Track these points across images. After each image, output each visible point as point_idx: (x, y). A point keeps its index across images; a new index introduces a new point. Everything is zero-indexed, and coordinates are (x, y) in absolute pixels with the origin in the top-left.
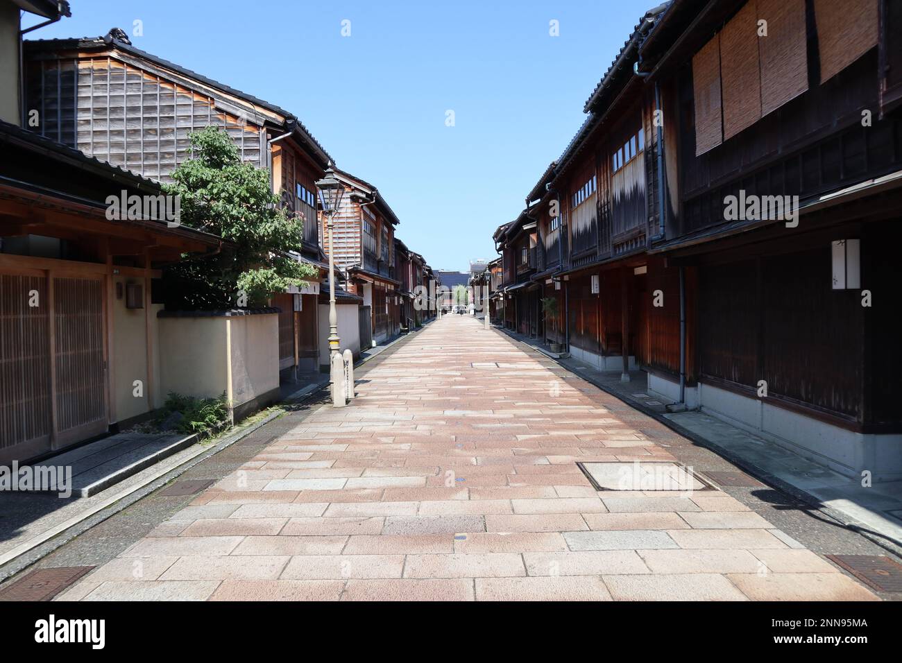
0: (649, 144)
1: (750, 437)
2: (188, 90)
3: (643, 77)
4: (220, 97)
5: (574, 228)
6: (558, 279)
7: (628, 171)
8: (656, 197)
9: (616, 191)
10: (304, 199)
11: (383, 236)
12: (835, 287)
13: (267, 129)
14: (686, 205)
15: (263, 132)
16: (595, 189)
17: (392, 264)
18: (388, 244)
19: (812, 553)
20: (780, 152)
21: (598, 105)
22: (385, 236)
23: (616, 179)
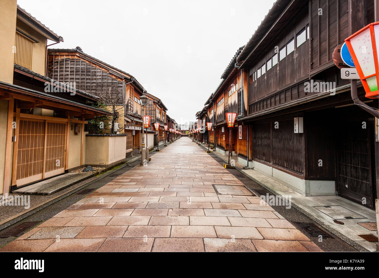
0: (239, 88)
1: (269, 179)
2: (101, 67)
3: (238, 68)
4: (110, 70)
5: (218, 113)
6: (213, 128)
7: (233, 96)
8: (240, 104)
9: (229, 103)
10: (137, 102)
11: (162, 113)
12: (295, 132)
13: (125, 80)
14: (250, 106)
15: (124, 81)
16: (224, 102)
17: (165, 122)
18: (164, 116)
19: (287, 221)
20: (278, 90)
21: (225, 77)
22: (164, 114)
23: (230, 99)
